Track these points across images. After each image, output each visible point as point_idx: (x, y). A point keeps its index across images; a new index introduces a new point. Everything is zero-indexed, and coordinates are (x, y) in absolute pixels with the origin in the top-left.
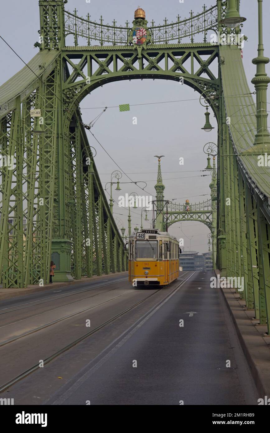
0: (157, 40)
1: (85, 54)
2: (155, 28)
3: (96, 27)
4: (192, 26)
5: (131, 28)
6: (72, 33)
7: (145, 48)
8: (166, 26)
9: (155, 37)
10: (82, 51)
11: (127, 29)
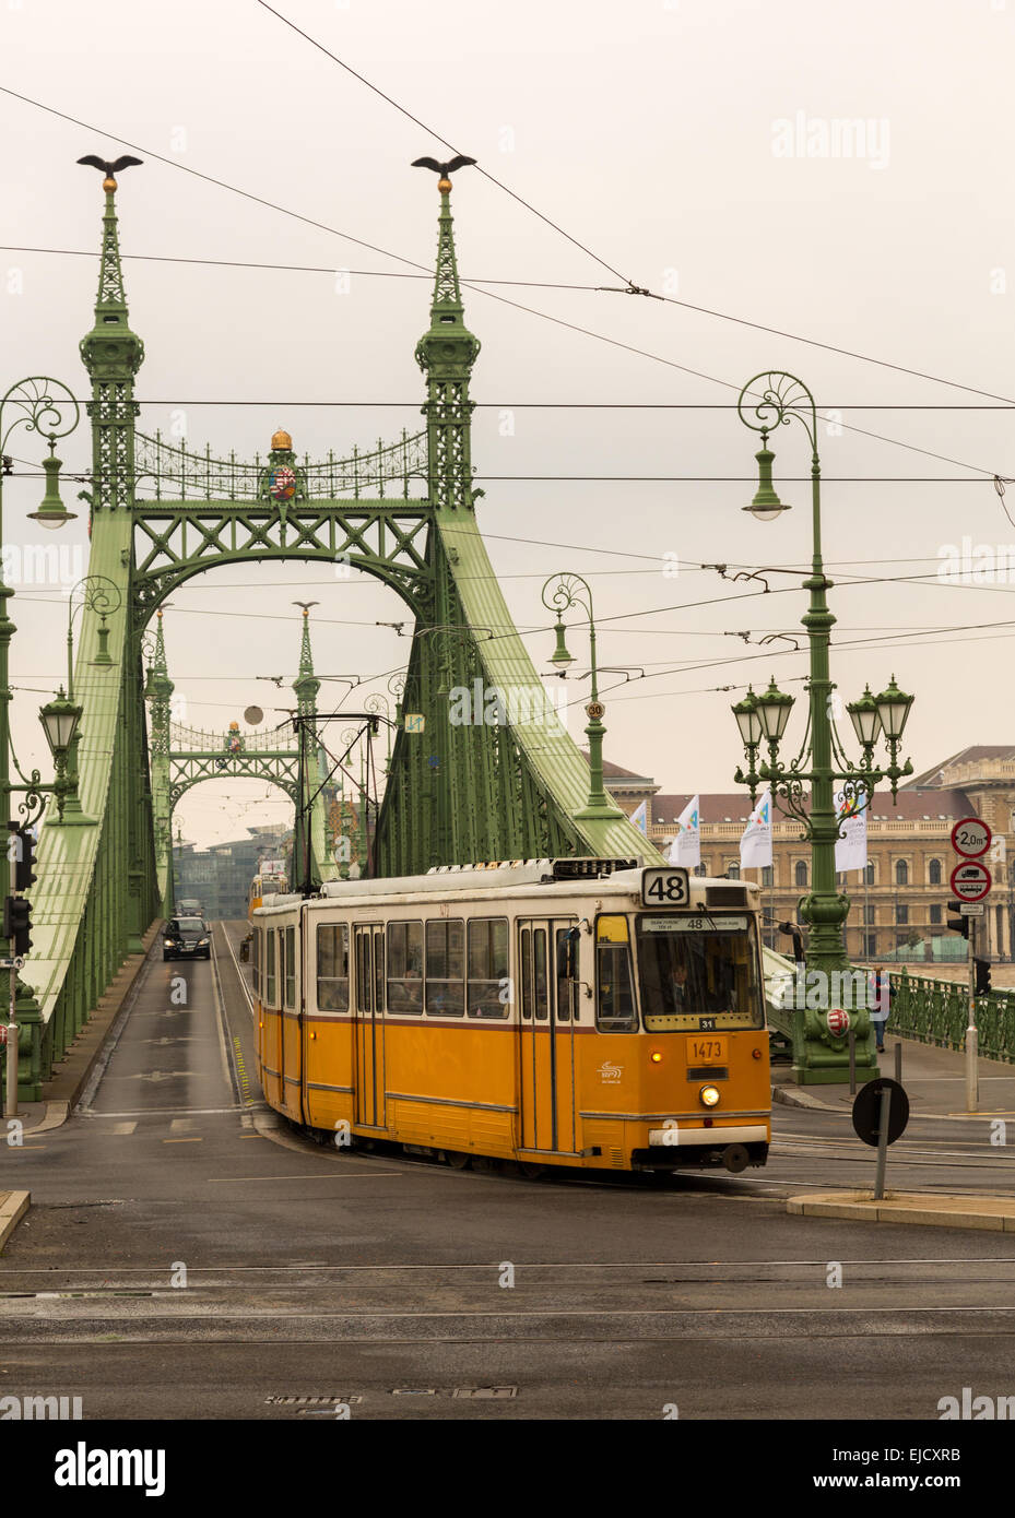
0: (314, 491)
1: (175, 514)
2: (311, 467)
3: (196, 464)
4: (381, 466)
5: (264, 466)
6: (151, 475)
7: (294, 506)
8: (331, 465)
9: (311, 485)
10: (173, 509)
11: (258, 468)
